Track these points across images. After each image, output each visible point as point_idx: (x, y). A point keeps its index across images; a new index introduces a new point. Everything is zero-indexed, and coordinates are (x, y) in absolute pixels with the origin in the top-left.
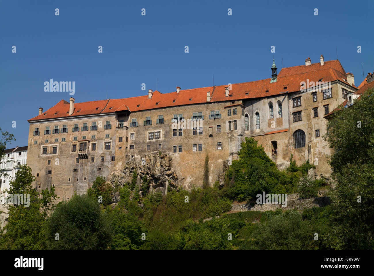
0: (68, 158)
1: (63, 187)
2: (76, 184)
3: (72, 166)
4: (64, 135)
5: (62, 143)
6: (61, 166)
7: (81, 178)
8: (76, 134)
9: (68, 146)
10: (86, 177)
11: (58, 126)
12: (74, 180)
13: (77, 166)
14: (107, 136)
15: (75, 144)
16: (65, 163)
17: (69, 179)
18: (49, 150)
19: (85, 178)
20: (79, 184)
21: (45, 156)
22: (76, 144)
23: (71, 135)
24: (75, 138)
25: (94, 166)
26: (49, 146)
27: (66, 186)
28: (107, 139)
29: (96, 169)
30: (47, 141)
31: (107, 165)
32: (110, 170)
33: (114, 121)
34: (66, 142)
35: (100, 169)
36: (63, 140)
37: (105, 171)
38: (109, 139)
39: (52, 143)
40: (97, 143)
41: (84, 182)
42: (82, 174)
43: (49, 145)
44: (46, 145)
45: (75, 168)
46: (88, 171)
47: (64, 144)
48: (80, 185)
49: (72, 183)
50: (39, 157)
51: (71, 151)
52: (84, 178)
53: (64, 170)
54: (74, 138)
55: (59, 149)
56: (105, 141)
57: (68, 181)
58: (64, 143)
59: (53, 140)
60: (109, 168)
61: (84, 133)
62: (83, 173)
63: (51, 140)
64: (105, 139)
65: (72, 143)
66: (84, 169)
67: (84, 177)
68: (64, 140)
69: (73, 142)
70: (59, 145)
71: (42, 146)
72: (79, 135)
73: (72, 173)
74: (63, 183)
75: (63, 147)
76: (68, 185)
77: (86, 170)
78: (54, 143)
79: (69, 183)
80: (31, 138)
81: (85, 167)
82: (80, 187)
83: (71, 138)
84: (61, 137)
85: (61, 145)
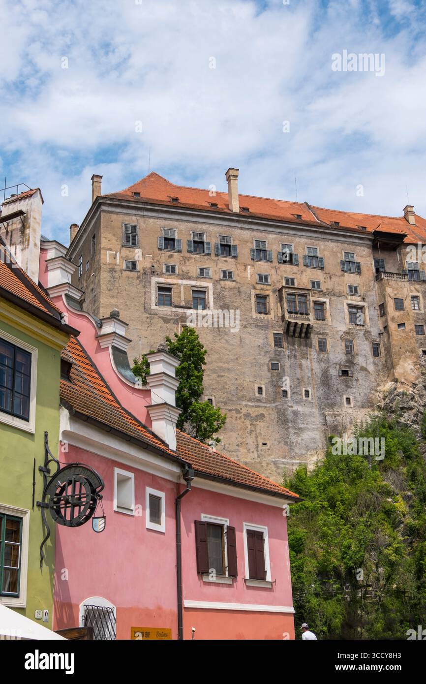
0: (249, 330)
1: (244, 411)
2: (282, 405)
3: (263, 353)
4: (227, 263)
5: (222, 283)
6: (230, 348)
7: (295, 390)
8: (263, 267)
9: (243, 295)
10: (310, 390)
11: (202, 235)
12: (276, 393)
13: (278, 354)
14: (353, 290)
15: (263, 293)
16: (241, 341)
17: (260, 389)
18: (181, 295)
19: (307, 392)
20: (292, 407)
21: (166, 310)
22: (267, 293)
23: (249, 267)
24: (263, 279)
25: (328, 361)
26: (180, 285)
27: (253, 406)
28: (354, 298)
29: (334, 372)
30: (171, 269)
31: (364, 365)
32: (373, 380)
33: (364, 256)
34: (237, 283)
35: (345, 373)
36: (225, 276)
37: (360, 381)
38: (359, 298)
39: (189, 278)
40: (328, 303)
41: (306, 401)
42: (295, 380)
43: (180, 282)
44: (169, 281)
45: (273, 360)
46: (312, 374)
47: (231, 289)
48: (295, 408)
49: (268, 401)
50: (146, 309)
51: (254, 310)
52: (304, 393)
53: (240, 361)
54: (261, 277)
55: (214, 298)
56: (350, 302)
57: (257, 394)
58: (229, 284)
59: (194, 271)
60: (369, 372)
61: (288, 270)
62: (299, 376)
63: (185, 269)
64: (349, 297)
65: (255, 288)
66: (301, 366)
67: (304, 390)
68: (227, 275)
69: (259, 287)
70: (215, 288)
71: (155, 280)
72: (273, 271)
73: (265, 373)
74: (243, 398)
75: (226, 294)
76: (259, 407)
77: (307, 371)
78: (197, 278)
79: (259, 401)
80: (110, 249)
81: (304, 362)
82: (296, 413)
83: (250, 273)
84: (217, 265)
85: (219, 287)
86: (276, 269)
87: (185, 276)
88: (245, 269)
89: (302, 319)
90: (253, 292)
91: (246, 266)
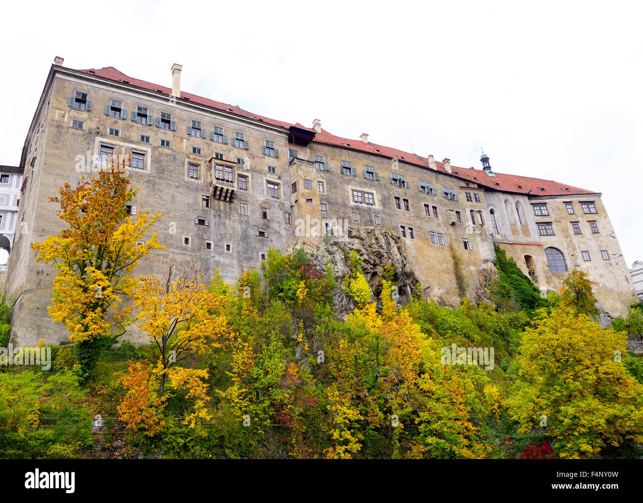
0: (181, 190)
1: (171, 256)
2: (206, 255)
3: (191, 210)
4: (166, 135)
5: (160, 149)
6: (162, 203)
7: (218, 244)
8: (197, 141)
9: (178, 162)
10: (231, 245)
11: (146, 109)
12: (201, 245)
13: (205, 212)
14: (272, 170)
15: (195, 162)
16: (173, 198)
17: (187, 240)
19: (228, 246)
20: (214, 257)
22: (199, 162)
23: (185, 140)
24: (197, 151)
25: (247, 223)
26: (122, 146)
27: (179, 253)
28: (272, 176)
29: (253, 232)
30: (115, 133)
31: (278, 229)
32: (285, 242)
33: (281, 143)
34: (173, 151)
35: (262, 234)
36: (162, 144)
37: (274, 242)
38: (276, 177)
39: (131, 142)
40: (250, 177)
41: (226, 253)
42: (218, 235)
43: (122, 144)
44: (112, 142)
45: (201, 217)
46: (234, 232)
47: (167, 155)
48: (217, 258)
49: (193, 250)
51: (186, 174)
52: (225, 247)
53: (171, 215)
54: (194, 150)
55: (152, 161)
56: (268, 179)
57: (184, 243)
58: (166, 150)
59: (136, 136)
60: (282, 236)
61: (219, 148)
62: (222, 232)
63: (127, 134)
64: (268, 175)
65: (188, 157)
66: (224, 224)
67: (226, 244)
68: (165, 144)
69: (192, 156)
70: (153, 152)
71: (98, 139)
72: (205, 146)
73: (193, 227)
74: (171, 245)
75: (163, 158)
76: (185, 254)
77: (229, 229)
78: (137, 143)
79: (185, 249)
80: (60, 109)
81: (227, 221)
82: (217, 263)
83: (185, 146)
84: (157, 135)
85: (157, 152)
86: (208, 145)
87: (126, 140)
88: (182, 142)
89: (228, 186)
90: (187, 160)
91: (182, 139)
